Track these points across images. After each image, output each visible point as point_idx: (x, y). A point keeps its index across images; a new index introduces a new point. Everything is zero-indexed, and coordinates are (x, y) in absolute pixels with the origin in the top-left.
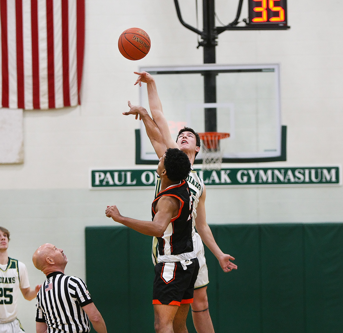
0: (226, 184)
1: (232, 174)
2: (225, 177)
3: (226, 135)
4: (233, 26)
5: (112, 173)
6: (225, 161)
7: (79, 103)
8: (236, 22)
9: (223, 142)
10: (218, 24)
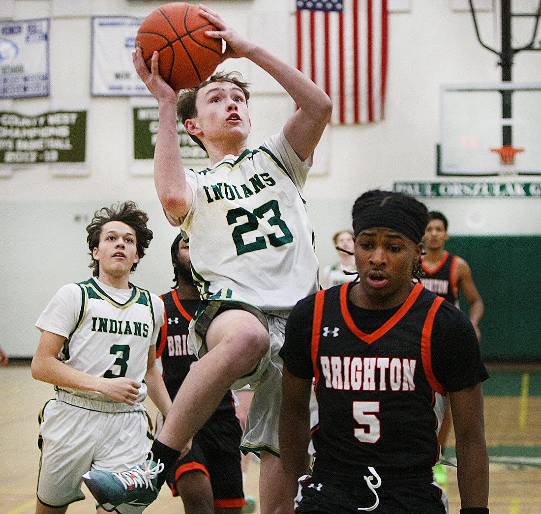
0: (520, 196)
1: (526, 187)
2: (520, 190)
3: (521, 151)
4: (529, 47)
5: (412, 185)
6: (521, 174)
7: (383, 117)
8: (532, 43)
9: (518, 157)
10: (515, 44)
